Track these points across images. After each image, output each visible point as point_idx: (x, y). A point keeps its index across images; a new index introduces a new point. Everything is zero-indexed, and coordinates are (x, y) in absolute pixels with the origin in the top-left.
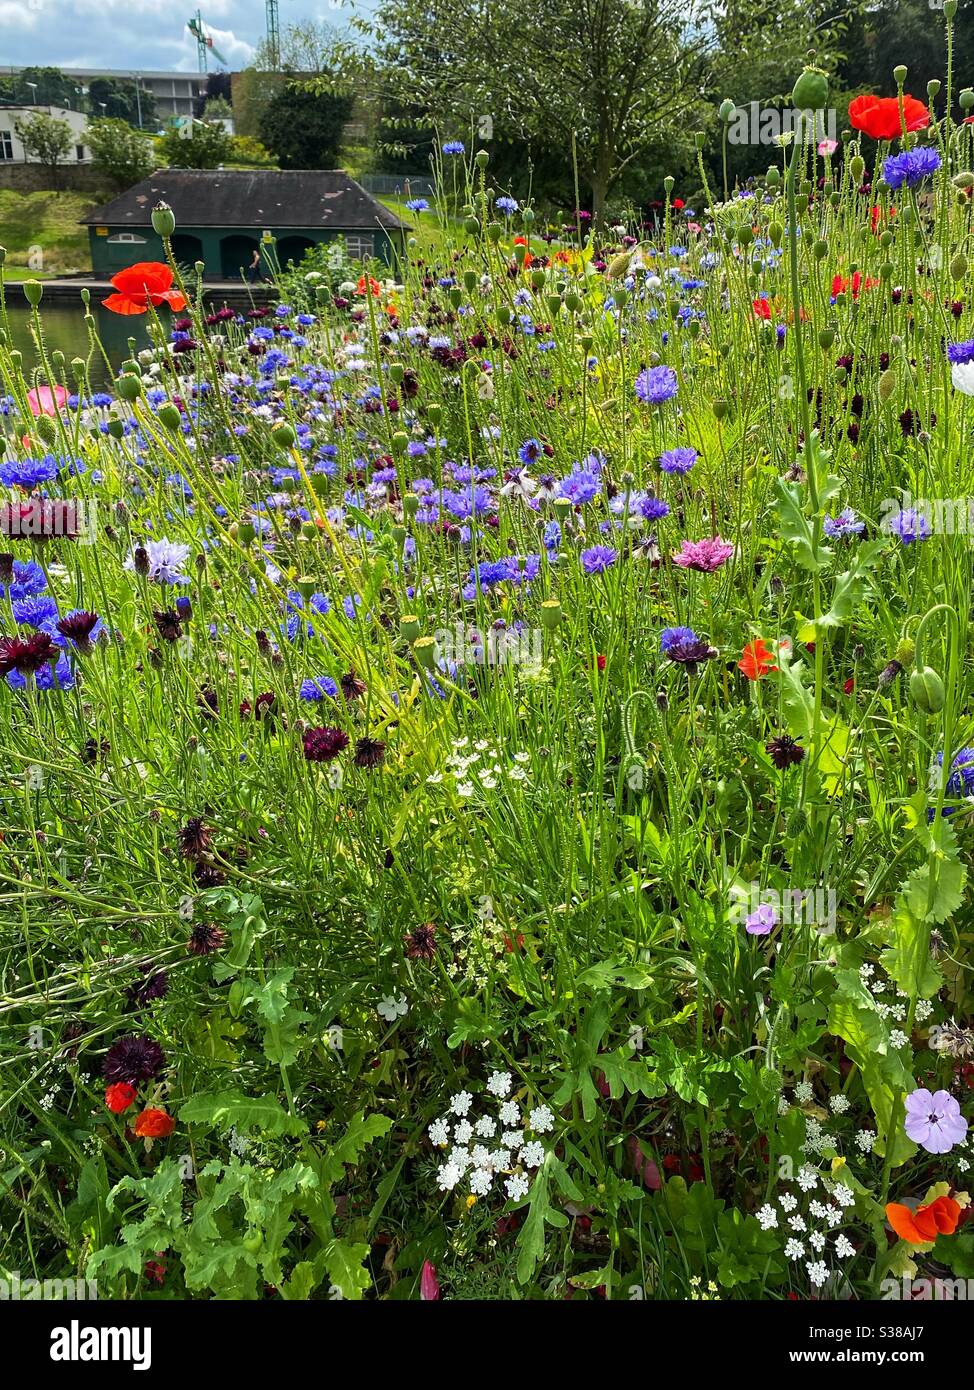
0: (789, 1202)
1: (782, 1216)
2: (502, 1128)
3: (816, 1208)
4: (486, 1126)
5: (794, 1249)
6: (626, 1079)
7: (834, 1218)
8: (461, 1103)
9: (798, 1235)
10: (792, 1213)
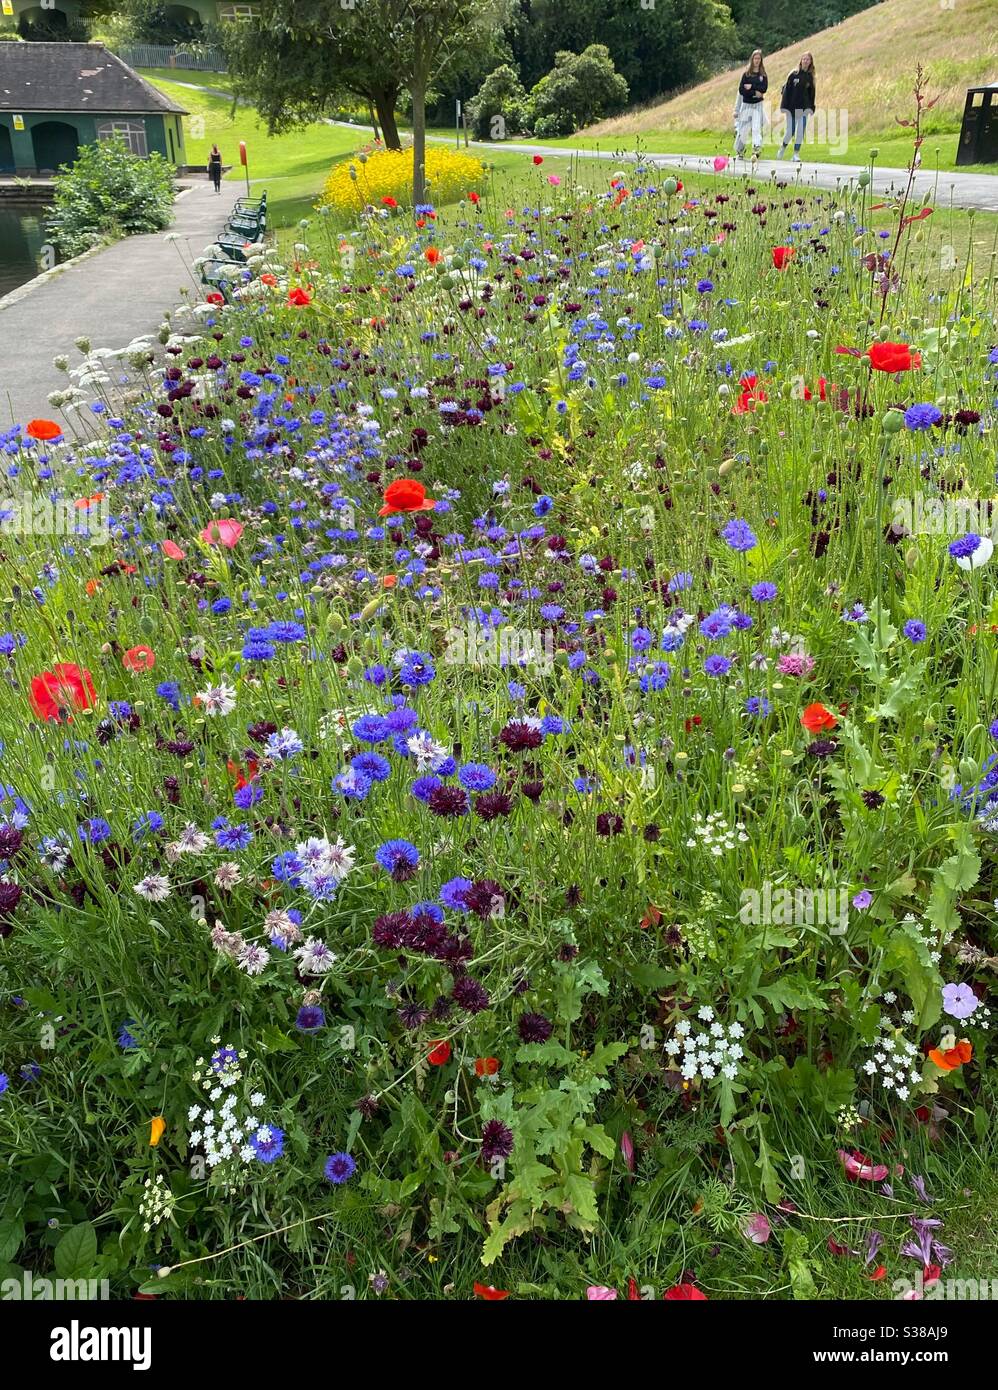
0: (881, 1058)
1: (879, 1066)
2: (713, 1039)
3: (897, 1059)
4: (703, 1039)
5: (888, 1083)
6: (784, 1000)
7: (908, 1062)
8: (684, 1027)
9: (888, 1075)
10: (885, 1063)
